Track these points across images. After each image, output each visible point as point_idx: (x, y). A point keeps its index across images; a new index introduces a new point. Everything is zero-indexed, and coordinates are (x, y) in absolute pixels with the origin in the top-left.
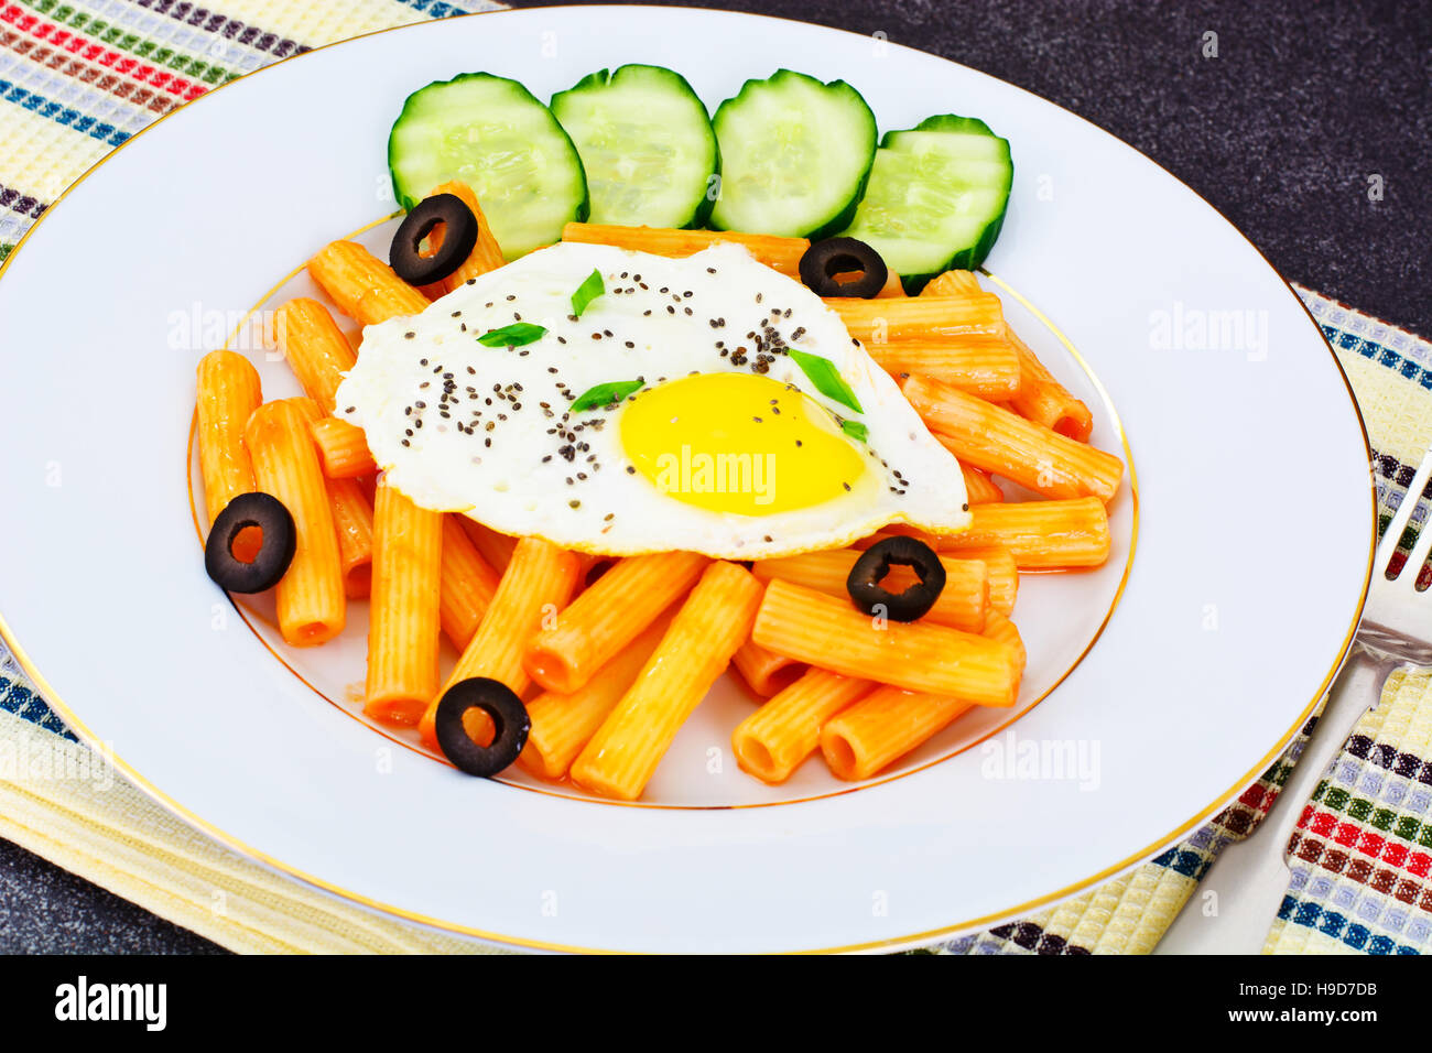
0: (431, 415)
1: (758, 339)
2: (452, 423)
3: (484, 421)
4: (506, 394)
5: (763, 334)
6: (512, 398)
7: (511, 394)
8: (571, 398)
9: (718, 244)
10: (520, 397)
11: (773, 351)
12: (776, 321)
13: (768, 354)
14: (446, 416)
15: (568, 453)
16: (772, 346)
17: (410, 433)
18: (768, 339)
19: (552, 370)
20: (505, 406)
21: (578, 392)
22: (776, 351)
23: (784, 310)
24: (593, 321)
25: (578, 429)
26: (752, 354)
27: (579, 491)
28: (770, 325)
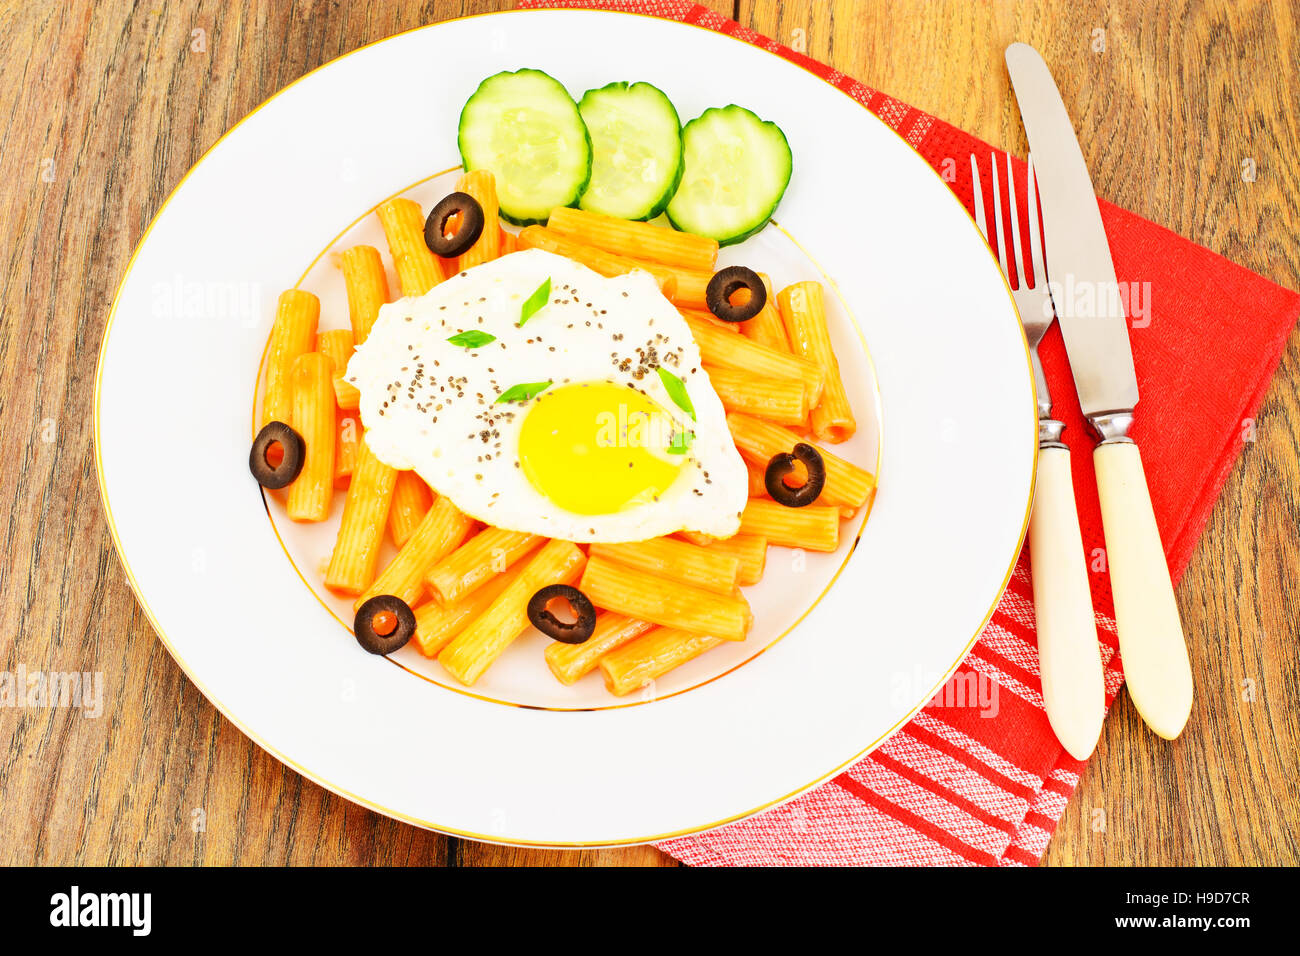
0: (402, 394)
1: (642, 354)
2: (414, 402)
3: (435, 403)
4: (456, 384)
5: (646, 352)
6: (459, 388)
7: (458, 384)
8: (498, 392)
9: (637, 270)
10: (465, 388)
11: (650, 365)
12: (657, 343)
13: (645, 366)
14: (412, 397)
15: (485, 436)
16: (650, 362)
17: (386, 405)
18: (650, 354)
19: (491, 370)
20: (452, 393)
21: (504, 389)
22: (651, 366)
23: (664, 337)
24: (531, 329)
25: (497, 417)
26: (635, 366)
27: (484, 468)
28: (652, 345)
